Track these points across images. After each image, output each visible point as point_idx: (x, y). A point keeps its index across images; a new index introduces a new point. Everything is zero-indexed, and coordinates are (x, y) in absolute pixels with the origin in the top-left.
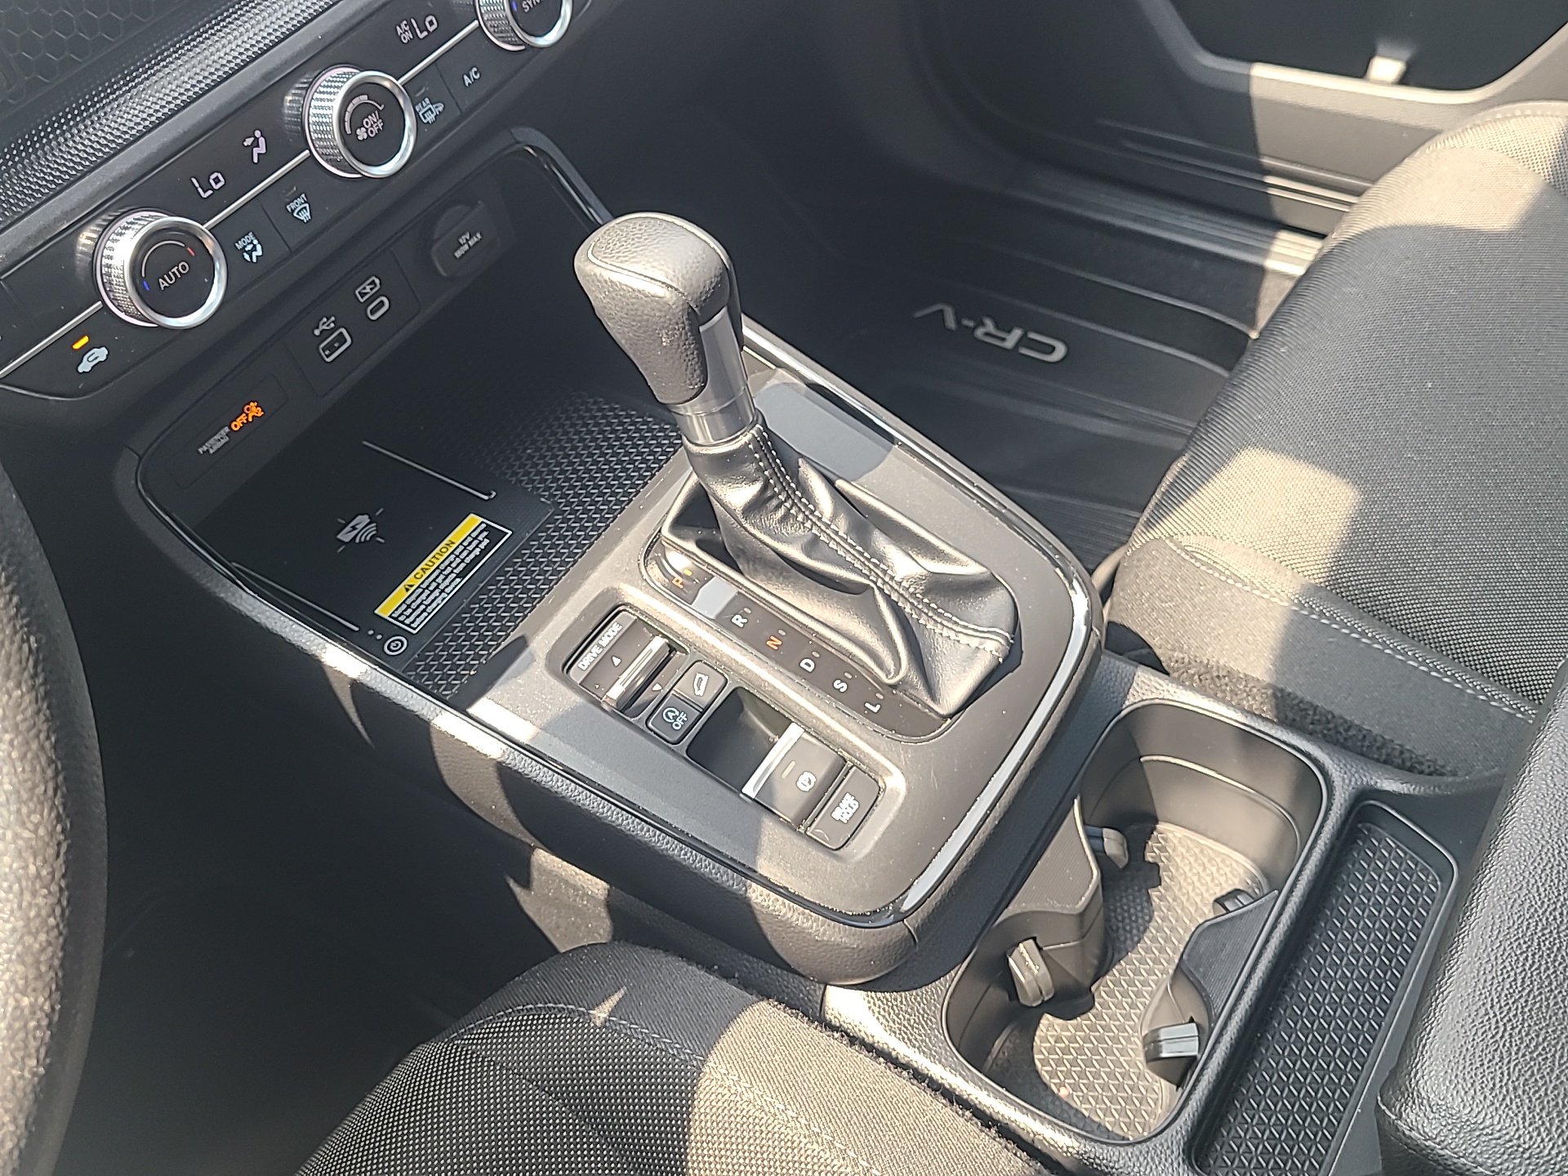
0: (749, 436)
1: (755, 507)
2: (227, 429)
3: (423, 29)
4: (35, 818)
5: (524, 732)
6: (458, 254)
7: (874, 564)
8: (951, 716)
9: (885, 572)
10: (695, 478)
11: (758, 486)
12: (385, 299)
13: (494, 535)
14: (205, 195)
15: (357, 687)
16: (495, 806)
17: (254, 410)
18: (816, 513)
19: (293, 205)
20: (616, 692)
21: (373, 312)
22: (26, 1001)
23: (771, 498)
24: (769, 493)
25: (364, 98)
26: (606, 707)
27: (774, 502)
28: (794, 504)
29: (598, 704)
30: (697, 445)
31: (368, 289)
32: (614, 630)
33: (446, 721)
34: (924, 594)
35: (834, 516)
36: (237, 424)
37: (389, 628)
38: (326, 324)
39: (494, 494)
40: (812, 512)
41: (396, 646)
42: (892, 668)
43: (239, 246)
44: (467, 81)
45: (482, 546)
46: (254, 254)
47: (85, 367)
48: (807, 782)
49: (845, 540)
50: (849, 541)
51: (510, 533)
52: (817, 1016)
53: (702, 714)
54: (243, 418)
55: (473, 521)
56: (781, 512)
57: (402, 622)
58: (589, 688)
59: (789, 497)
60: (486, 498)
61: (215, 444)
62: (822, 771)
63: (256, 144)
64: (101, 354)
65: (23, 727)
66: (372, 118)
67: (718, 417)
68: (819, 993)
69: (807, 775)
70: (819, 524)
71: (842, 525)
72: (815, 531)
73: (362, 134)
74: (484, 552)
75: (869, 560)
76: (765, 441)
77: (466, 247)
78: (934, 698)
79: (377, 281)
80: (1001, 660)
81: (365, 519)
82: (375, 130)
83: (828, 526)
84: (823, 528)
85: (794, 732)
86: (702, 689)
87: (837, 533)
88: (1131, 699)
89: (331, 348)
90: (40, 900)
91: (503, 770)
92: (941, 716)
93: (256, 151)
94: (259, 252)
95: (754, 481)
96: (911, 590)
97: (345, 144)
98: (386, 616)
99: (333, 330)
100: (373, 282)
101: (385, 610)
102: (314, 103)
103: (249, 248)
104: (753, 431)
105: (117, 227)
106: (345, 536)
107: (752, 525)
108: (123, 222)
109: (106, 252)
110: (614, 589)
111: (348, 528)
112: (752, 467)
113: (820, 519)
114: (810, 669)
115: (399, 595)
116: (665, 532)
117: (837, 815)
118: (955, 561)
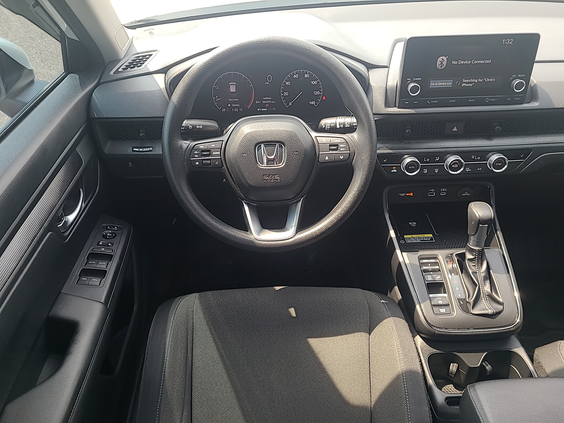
0: (478, 248)
1: (470, 260)
2: (405, 194)
3: (477, 158)
4: (349, 205)
5: (407, 261)
6: (463, 195)
7: (483, 285)
8: (473, 314)
9: (483, 287)
10: (465, 251)
11: (473, 257)
12: (445, 193)
13: (432, 239)
14: (425, 160)
15: (391, 238)
16: (395, 269)
17: (412, 194)
18: (480, 270)
19: (436, 169)
20: (424, 268)
21: (442, 194)
22: (334, 220)
23: (474, 261)
24: (474, 260)
25: (457, 162)
26: (421, 269)
27: (474, 262)
28: (477, 265)
29: (421, 267)
30: (470, 245)
31: (444, 190)
32: (433, 261)
33: (398, 252)
34: (487, 295)
35: (483, 272)
36: (407, 194)
37: (404, 239)
38: (433, 190)
39: (438, 234)
40: (480, 269)
41: (402, 242)
42: (470, 299)
43: (424, 170)
44: (478, 169)
45: (428, 239)
46: (425, 172)
47: (392, 171)
48: (440, 302)
49: (481, 277)
50: (482, 278)
51: (434, 241)
52: (414, 337)
53: (434, 281)
54: (409, 194)
55: (431, 235)
56: (474, 264)
57: (406, 240)
58: (422, 264)
59: (477, 263)
60: (436, 234)
61: (402, 195)
62: (445, 303)
63: (437, 158)
64: (396, 171)
65: (355, 196)
66: (457, 165)
67: (475, 242)
68: (416, 335)
69: (441, 301)
70: (479, 271)
71: (483, 275)
72: (477, 272)
73: (453, 166)
74: (428, 240)
75: (482, 283)
76: (480, 251)
77: (465, 195)
78: (473, 308)
79: (446, 190)
80: (490, 314)
81: (415, 223)
82: (456, 167)
83: (480, 273)
84: (479, 272)
85: (446, 295)
86: (438, 278)
87: (481, 275)
88: (515, 349)
89: (431, 194)
90: (343, 212)
91: (400, 263)
92: (471, 313)
93: (436, 159)
94: (426, 172)
95: (473, 256)
96: (485, 293)
97: (449, 166)
98: (405, 237)
99: (433, 192)
100: (445, 190)
101: (405, 236)
102: (450, 158)
103: (425, 171)
104: (479, 248)
105: (410, 157)
106: (410, 223)
107: (468, 262)
108: (411, 157)
109: (406, 159)
110: (438, 255)
111: (412, 223)
112: (474, 253)
113: (480, 271)
114: (457, 289)
115: (410, 236)
116: (454, 254)
117: (440, 310)
118: (499, 296)
